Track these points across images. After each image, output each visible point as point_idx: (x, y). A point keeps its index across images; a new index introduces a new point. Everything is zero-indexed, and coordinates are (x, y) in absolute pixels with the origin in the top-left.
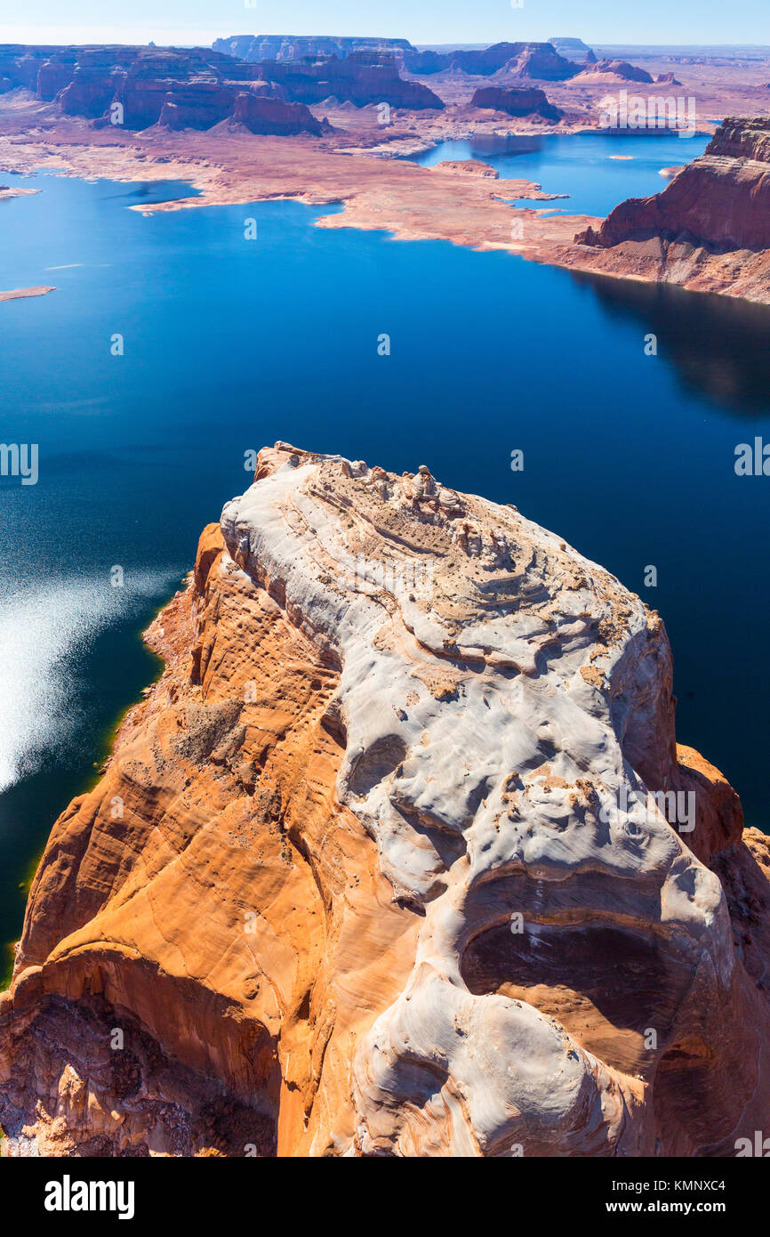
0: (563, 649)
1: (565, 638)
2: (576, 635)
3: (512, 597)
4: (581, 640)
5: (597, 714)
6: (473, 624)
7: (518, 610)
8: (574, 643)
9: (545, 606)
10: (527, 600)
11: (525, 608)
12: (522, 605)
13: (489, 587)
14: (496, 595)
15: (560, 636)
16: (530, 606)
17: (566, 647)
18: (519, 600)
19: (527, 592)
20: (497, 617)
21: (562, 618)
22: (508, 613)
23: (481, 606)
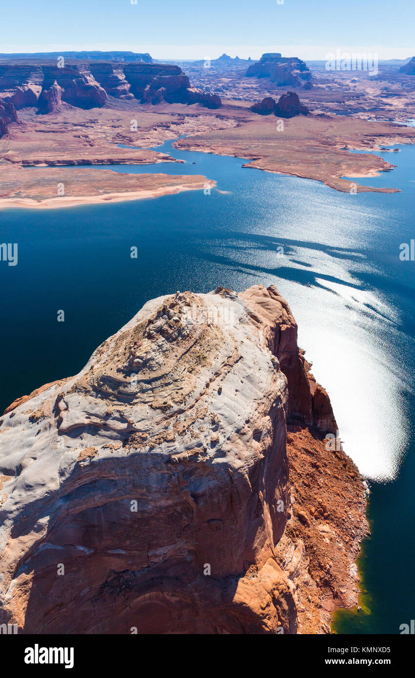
0: (99, 432)
1: (106, 427)
2: (115, 430)
3: (110, 391)
4: (115, 434)
5: (62, 474)
6: (80, 393)
7: (106, 398)
8: (108, 433)
9: (121, 405)
10: (115, 396)
11: (110, 400)
12: (111, 398)
13: (105, 379)
14: (103, 385)
15: (105, 425)
16: (114, 401)
17: (103, 432)
18: (113, 394)
19: (120, 393)
20: (93, 396)
21: (119, 417)
22: (100, 398)
23: (93, 386)
